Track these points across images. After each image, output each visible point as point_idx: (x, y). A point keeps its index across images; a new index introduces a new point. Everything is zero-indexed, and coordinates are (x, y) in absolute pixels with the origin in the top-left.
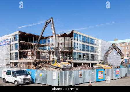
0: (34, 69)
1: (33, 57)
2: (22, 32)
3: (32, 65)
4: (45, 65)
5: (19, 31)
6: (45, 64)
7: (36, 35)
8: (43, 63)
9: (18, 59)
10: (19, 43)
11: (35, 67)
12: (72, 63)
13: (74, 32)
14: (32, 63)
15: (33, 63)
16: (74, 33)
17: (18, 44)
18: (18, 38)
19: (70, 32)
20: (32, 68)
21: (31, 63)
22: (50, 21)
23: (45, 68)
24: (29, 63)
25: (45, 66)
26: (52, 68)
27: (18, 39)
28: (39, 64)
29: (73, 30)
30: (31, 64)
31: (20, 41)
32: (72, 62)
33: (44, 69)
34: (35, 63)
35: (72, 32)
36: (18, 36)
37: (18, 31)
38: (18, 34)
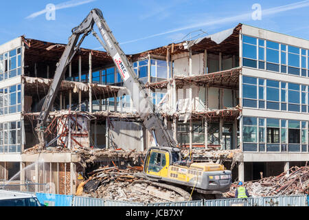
0: (81, 189)
1: (78, 140)
2: (34, 42)
3: (73, 175)
4: (123, 173)
5: (23, 37)
6: (124, 167)
7: (90, 51)
8: (118, 163)
9: (19, 150)
10: (23, 86)
11: (83, 183)
12: (238, 163)
13: (245, 30)
14: (72, 165)
15: (77, 164)
16: (246, 38)
17: (19, 87)
18: (20, 66)
19: (229, 33)
20: (73, 187)
21: (68, 164)
22: (93, 22)
23: (122, 187)
24: (60, 164)
25: (124, 179)
26: (149, 184)
27: (19, 70)
28: (101, 169)
29: (240, 25)
30: (68, 169)
31: (28, 78)
32: (237, 159)
33: (120, 190)
34: (84, 165)
35: (236, 32)
36: (20, 57)
37: (20, 39)
38: (19, 51)
